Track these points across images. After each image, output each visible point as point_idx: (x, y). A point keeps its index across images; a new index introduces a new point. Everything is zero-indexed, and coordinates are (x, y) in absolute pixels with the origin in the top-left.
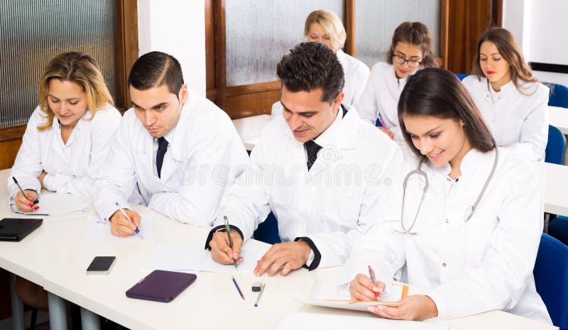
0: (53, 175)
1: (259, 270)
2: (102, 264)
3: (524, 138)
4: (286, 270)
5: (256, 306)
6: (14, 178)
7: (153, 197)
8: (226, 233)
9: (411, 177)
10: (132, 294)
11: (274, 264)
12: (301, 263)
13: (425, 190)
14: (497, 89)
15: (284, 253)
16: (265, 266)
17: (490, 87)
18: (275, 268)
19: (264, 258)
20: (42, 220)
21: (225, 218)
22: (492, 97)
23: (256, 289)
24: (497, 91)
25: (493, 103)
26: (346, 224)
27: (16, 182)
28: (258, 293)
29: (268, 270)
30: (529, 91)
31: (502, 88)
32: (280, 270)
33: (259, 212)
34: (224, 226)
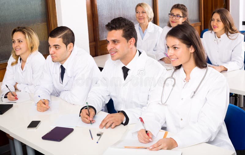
0: (20, 84)
1: (101, 126)
2: (34, 124)
3: (233, 59)
4: (113, 126)
5: (97, 143)
6: (6, 85)
7: (61, 93)
8: (87, 110)
9: (167, 80)
10: (45, 138)
11: (108, 123)
12: (120, 122)
13: (174, 86)
14: (219, 36)
15: (113, 118)
16: (104, 124)
17: (216, 36)
18: (108, 125)
19: (103, 121)
20: (13, 105)
21: (87, 103)
22: (217, 41)
23: (99, 135)
24: (219, 37)
25: (218, 44)
26: (142, 104)
27: (7, 87)
28: (99, 136)
29: (105, 126)
30: (234, 37)
31: (221, 36)
32: (111, 126)
33: (105, 99)
34: (86, 107)
